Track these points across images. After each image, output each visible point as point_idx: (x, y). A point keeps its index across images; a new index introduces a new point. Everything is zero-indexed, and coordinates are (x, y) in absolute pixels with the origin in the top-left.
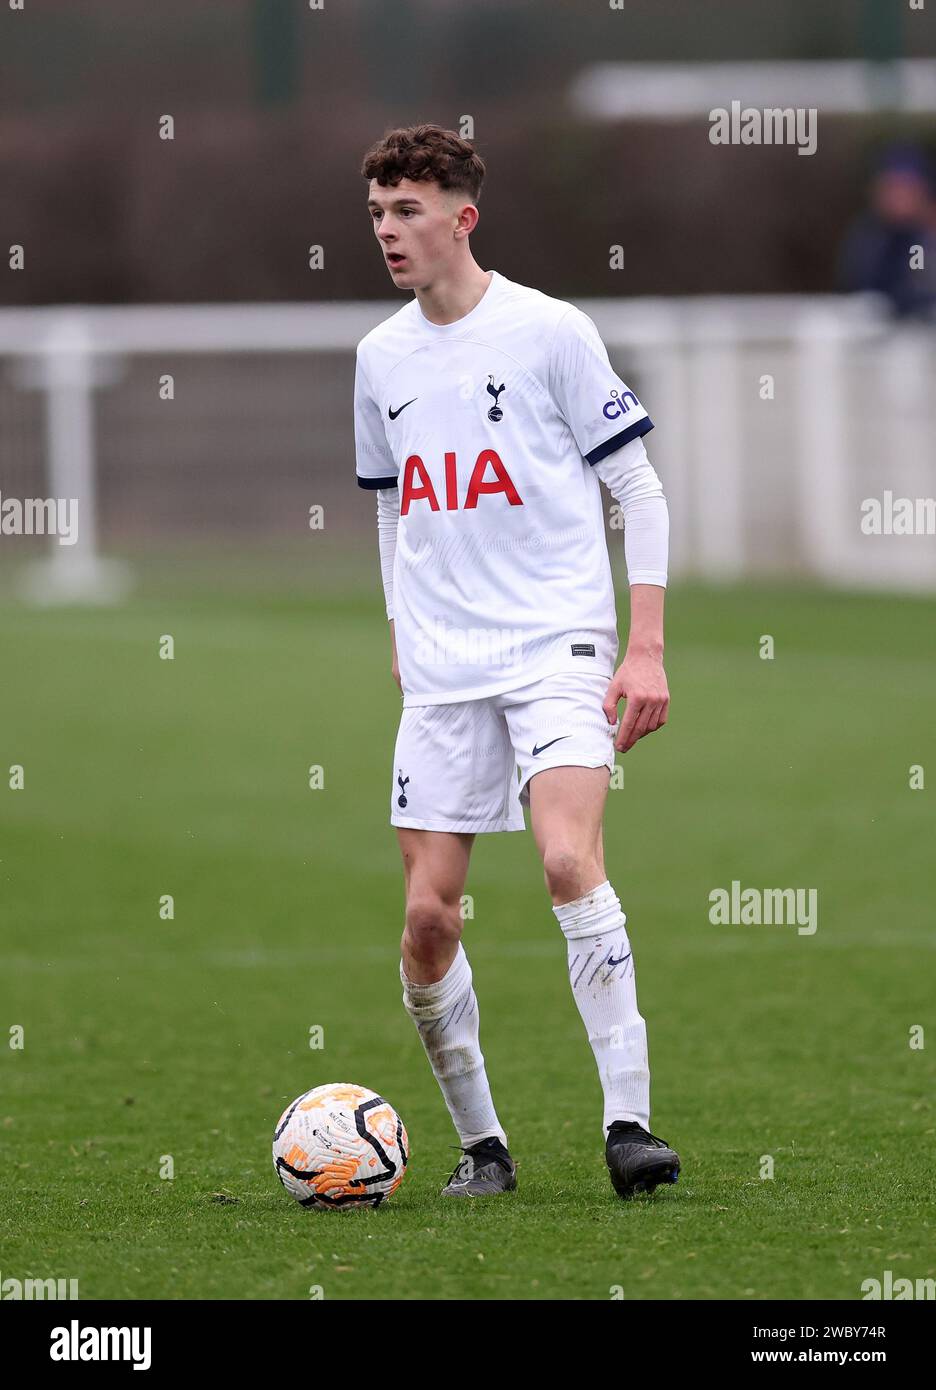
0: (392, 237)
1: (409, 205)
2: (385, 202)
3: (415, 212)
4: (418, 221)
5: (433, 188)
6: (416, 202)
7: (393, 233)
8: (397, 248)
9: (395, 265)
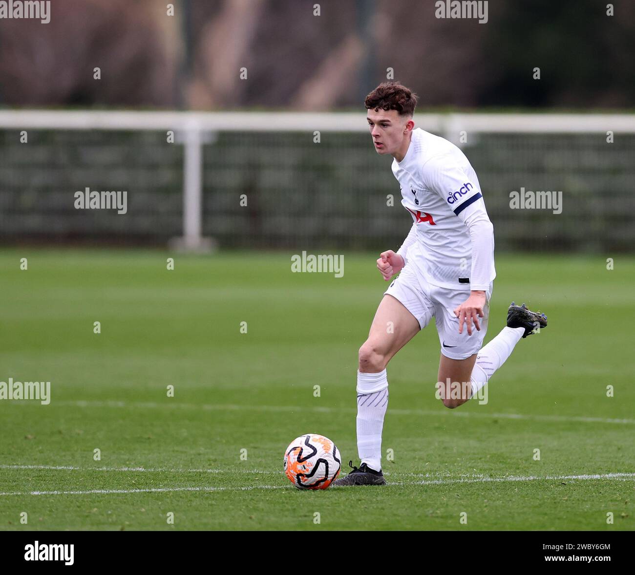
0: (378, 135)
1: (385, 122)
2: (375, 120)
3: (388, 125)
4: (389, 129)
5: (395, 113)
6: (388, 121)
7: (379, 134)
8: (379, 141)
9: (378, 146)
